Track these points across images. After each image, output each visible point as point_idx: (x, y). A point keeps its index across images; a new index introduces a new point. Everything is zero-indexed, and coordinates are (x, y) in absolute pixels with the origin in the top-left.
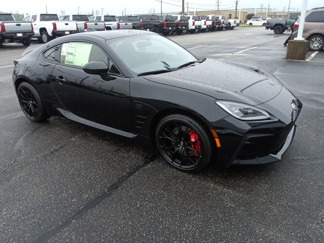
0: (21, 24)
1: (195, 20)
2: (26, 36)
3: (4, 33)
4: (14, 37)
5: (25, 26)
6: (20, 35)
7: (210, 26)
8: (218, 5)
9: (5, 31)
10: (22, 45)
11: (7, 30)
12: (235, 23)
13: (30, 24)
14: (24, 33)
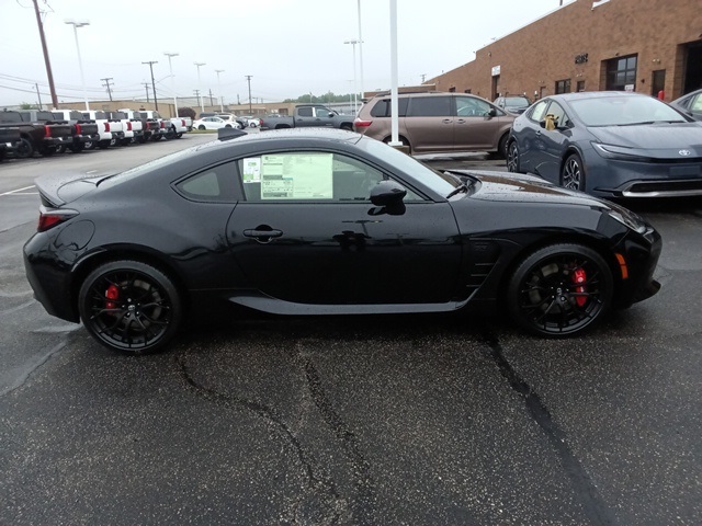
1: (110, 121)
7: (139, 131)
8: (109, 91)
12: (184, 125)
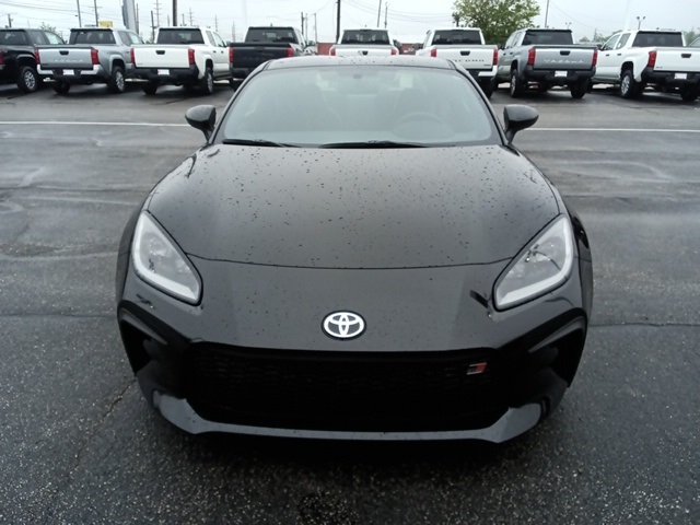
0: (572, 50)
2: (574, 78)
3: (530, 68)
4: (547, 77)
5: (579, 56)
6: (563, 74)
9: (533, 64)
10: (568, 94)
11: (538, 62)
13: (592, 51)
14: (571, 70)
